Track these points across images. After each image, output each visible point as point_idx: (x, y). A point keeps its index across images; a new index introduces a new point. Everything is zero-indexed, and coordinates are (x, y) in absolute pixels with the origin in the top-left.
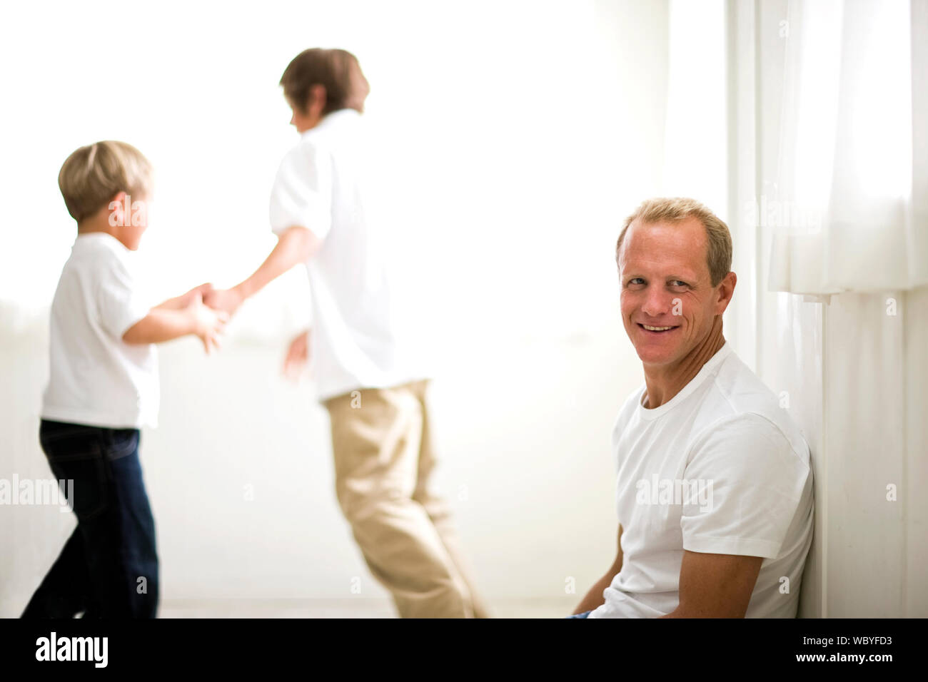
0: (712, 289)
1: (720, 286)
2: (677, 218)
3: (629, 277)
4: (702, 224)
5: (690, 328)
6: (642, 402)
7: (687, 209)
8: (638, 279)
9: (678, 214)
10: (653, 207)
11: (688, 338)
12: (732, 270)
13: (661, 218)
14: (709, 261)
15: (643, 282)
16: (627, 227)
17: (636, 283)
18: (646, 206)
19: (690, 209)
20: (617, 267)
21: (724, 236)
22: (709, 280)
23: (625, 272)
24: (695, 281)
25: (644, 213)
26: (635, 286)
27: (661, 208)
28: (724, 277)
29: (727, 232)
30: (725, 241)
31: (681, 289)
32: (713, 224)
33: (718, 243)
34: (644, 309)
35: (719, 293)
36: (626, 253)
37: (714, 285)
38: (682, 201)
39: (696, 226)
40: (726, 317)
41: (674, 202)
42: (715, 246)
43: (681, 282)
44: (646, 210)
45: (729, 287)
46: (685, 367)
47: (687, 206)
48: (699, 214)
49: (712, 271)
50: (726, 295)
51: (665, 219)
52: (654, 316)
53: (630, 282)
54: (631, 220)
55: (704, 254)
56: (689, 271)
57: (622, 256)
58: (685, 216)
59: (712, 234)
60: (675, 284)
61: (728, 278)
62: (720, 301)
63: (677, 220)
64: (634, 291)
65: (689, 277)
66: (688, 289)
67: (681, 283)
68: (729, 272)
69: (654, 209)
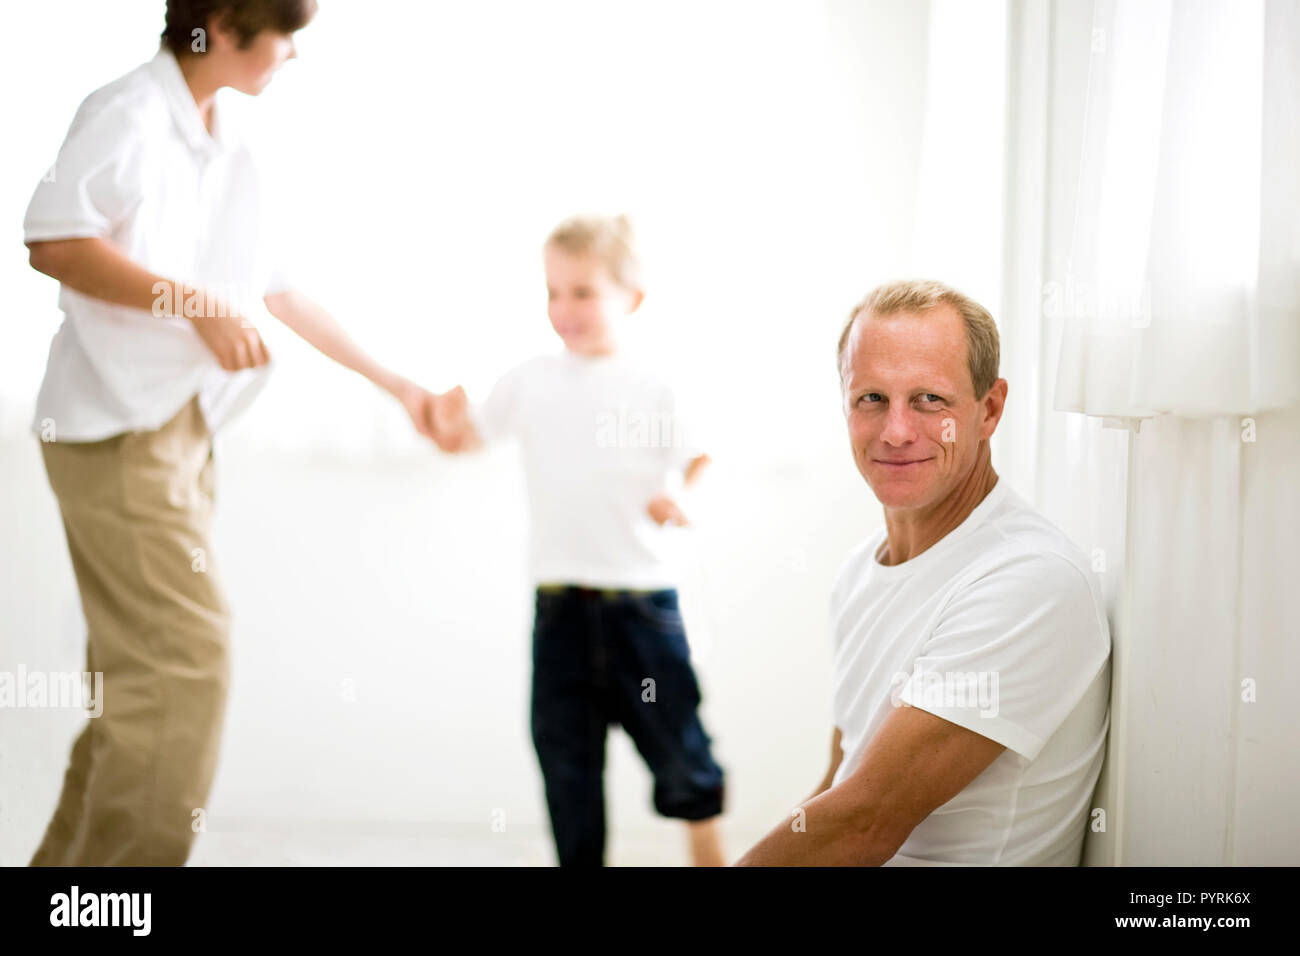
0: (976, 405)
1: (986, 398)
2: (923, 306)
3: (859, 392)
4: (958, 314)
5: (949, 458)
6: (877, 556)
7: (936, 294)
8: (871, 395)
9: (924, 301)
10: (888, 293)
11: (947, 473)
12: (1001, 375)
13: (900, 308)
14: (971, 365)
15: (880, 399)
16: (851, 323)
17: (872, 401)
18: (878, 292)
19: (940, 293)
20: (839, 380)
21: (989, 328)
22: (973, 391)
23: (854, 386)
24: (952, 393)
25: (876, 302)
26: (868, 404)
27: (899, 294)
28: (991, 385)
29: (992, 322)
30: (990, 334)
31: (935, 406)
32: (973, 312)
33: (981, 338)
34: (884, 438)
35: (985, 409)
36: (853, 360)
37: (978, 398)
38: (927, 283)
39: (949, 317)
40: (995, 442)
41: (917, 285)
42: (978, 343)
43: (932, 396)
44: (879, 296)
45: (997, 399)
46: (943, 514)
47: (935, 289)
48: (952, 300)
49: (975, 378)
50: (994, 410)
51: (906, 309)
52: (898, 445)
53: (861, 399)
54: (857, 311)
55: (963, 356)
56: (943, 379)
57: (847, 363)
58: (934, 304)
59: (972, 326)
60: (925, 399)
61: (996, 387)
62: (987, 419)
63: (923, 309)
64: (868, 411)
65: (943, 388)
66: (943, 407)
67: (933, 398)
68: (997, 379)
69: (891, 295)
